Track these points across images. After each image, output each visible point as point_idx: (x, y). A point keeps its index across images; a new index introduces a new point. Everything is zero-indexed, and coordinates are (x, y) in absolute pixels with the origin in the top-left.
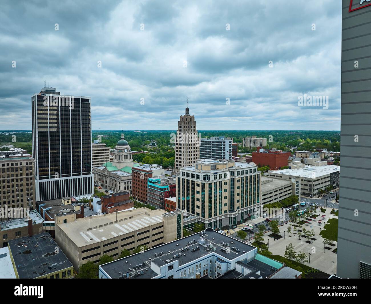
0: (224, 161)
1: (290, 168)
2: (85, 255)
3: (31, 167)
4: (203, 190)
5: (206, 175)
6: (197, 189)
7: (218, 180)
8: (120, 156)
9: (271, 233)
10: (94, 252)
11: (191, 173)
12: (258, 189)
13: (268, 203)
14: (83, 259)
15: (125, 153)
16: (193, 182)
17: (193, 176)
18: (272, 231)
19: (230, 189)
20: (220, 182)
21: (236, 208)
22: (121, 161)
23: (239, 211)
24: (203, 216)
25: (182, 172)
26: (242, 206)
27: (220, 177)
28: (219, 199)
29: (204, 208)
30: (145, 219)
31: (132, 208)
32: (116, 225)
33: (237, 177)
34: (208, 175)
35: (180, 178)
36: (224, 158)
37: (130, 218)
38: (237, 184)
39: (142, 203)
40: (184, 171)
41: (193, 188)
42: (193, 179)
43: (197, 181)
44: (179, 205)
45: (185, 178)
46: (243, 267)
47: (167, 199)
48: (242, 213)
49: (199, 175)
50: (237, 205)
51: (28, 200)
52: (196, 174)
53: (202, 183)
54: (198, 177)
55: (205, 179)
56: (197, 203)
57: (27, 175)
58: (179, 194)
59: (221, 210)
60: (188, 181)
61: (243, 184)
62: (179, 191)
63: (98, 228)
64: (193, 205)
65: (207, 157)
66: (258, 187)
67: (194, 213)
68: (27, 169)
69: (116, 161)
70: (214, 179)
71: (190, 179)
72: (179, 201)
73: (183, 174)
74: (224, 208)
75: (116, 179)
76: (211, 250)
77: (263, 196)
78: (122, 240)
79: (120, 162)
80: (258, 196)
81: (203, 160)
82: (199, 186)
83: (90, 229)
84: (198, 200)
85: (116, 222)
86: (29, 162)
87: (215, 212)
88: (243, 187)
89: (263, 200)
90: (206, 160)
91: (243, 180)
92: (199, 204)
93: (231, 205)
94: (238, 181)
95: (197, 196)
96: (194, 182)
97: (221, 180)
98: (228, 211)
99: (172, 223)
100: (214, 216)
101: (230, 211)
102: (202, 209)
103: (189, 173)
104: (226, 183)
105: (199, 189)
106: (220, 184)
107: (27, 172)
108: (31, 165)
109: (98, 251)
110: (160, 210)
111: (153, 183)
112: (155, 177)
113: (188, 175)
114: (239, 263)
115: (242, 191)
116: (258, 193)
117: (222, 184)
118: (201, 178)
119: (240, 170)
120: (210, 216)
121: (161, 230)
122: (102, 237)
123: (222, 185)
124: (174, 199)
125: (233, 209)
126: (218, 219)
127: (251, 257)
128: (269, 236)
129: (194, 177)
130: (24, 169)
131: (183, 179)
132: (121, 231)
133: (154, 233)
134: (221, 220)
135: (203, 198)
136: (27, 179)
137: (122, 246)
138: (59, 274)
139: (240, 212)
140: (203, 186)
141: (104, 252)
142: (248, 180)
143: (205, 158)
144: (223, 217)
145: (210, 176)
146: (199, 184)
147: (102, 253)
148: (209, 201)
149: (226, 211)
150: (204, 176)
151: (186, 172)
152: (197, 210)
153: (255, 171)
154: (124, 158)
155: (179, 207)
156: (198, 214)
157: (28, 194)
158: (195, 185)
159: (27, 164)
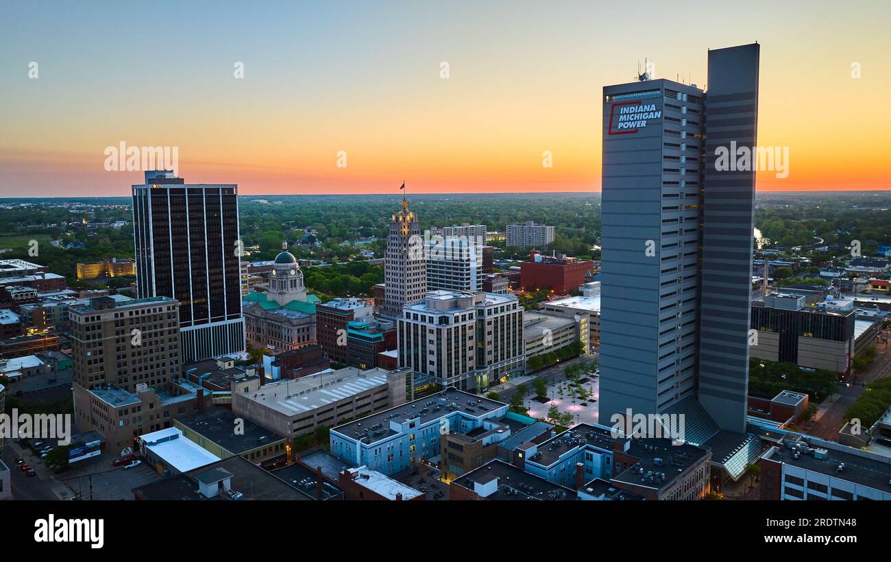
0: (469, 294)
1: (581, 294)
2: (296, 426)
3: (175, 313)
4: (439, 339)
5: (442, 317)
6: (429, 337)
7: (460, 324)
8: (282, 282)
9: (536, 395)
10: (307, 422)
11: (420, 314)
12: (520, 335)
13: (536, 355)
14: (295, 431)
15: (291, 277)
16: (424, 328)
17: (423, 318)
18: (537, 393)
19: (478, 335)
20: (462, 326)
21: (487, 363)
22: (285, 291)
23: (491, 367)
24: (440, 375)
25: (407, 313)
26: (496, 361)
27: (462, 319)
28: (462, 350)
29: (441, 365)
30: (360, 382)
31: (329, 370)
32: (323, 391)
33: (488, 318)
34: (445, 317)
35: (403, 322)
36: (469, 288)
37: (339, 381)
38: (488, 328)
39: (337, 362)
40: (409, 311)
41: (424, 336)
42: (424, 324)
43: (429, 326)
44: (402, 361)
45: (411, 321)
46: (491, 423)
47: (381, 353)
48: (496, 371)
49: (433, 318)
50: (488, 358)
51: (172, 364)
52: (428, 315)
53: (437, 329)
54: (431, 320)
55: (441, 322)
56: (430, 358)
57: (169, 325)
58: (402, 345)
59: (464, 366)
60: (416, 326)
61: (496, 327)
62: (402, 341)
63: (299, 396)
64: (424, 361)
65: (443, 286)
66: (520, 330)
67: (426, 373)
68: (169, 318)
69: (275, 292)
70: (455, 322)
71: (420, 323)
72: (402, 356)
73: (408, 315)
74: (470, 364)
75: (280, 324)
76: (455, 409)
77: (527, 343)
78: (338, 407)
79: (284, 293)
80: (520, 344)
81: (436, 292)
82: (433, 333)
83: (289, 397)
84: (432, 353)
85: (321, 387)
86: (171, 305)
87: (457, 369)
88: (496, 331)
89: (527, 350)
90: (442, 292)
91: (496, 322)
92: (434, 358)
93: (479, 359)
94: (490, 323)
95: (430, 347)
96: (425, 326)
97: (464, 323)
98: (474, 368)
99: (399, 384)
100: (455, 375)
101: (477, 368)
102: (438, 366)
103: (417, 315)
104: (471, 328)
105: (433, 337)
106: (462, 329)
107: (169, 321)
108: (173, 311)
109: (311, 421)
110: (377, 370)
111: (357, 330)
112: (358, 320)
113: (416, 317)
114: (487, 419)
115: (496, 337)
116: (520, 340)
117: (465, 328)
118: (436, 321)
119: (492, 308)
120: (450, 375)
121: (385, 394)
122: (312, 405)
123: (465, 330)
124: (394, 354)
125: (483, 364)
126: (461, 379)
127: (501, 415)
128: (533, 399)
129: (425, 319)
130: (165, 317)
131: (407, 323)
132: (334, 397)
133: (377, 399)
134: (466, 380)
135: (439, 350)
136: (170, 332)
137: (338, 415)
138: (271, 447)
139: (493, 368)
140: (439, 331)
141: (318, 423)
142: (504, 320)
143: (440, 289)
144: (468, 376)
145: (448, 317)
146: (433, 331)
147: (315, 424)
148: (448, 354)
149: (472, 367)
150: (439, 318)
151: (412, 312)
152: (430, 368)
153: (515, 307)
154: (289, 286)
155: (402, 365)
156: (432, 373)
157: (171, 355)
158: (428, 331)
159: (169, 309)
